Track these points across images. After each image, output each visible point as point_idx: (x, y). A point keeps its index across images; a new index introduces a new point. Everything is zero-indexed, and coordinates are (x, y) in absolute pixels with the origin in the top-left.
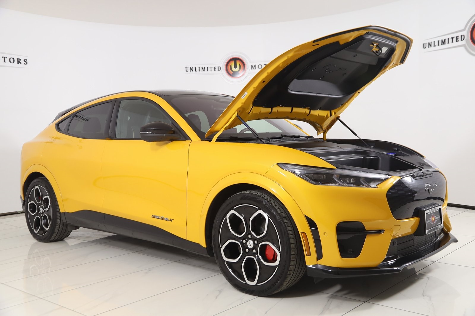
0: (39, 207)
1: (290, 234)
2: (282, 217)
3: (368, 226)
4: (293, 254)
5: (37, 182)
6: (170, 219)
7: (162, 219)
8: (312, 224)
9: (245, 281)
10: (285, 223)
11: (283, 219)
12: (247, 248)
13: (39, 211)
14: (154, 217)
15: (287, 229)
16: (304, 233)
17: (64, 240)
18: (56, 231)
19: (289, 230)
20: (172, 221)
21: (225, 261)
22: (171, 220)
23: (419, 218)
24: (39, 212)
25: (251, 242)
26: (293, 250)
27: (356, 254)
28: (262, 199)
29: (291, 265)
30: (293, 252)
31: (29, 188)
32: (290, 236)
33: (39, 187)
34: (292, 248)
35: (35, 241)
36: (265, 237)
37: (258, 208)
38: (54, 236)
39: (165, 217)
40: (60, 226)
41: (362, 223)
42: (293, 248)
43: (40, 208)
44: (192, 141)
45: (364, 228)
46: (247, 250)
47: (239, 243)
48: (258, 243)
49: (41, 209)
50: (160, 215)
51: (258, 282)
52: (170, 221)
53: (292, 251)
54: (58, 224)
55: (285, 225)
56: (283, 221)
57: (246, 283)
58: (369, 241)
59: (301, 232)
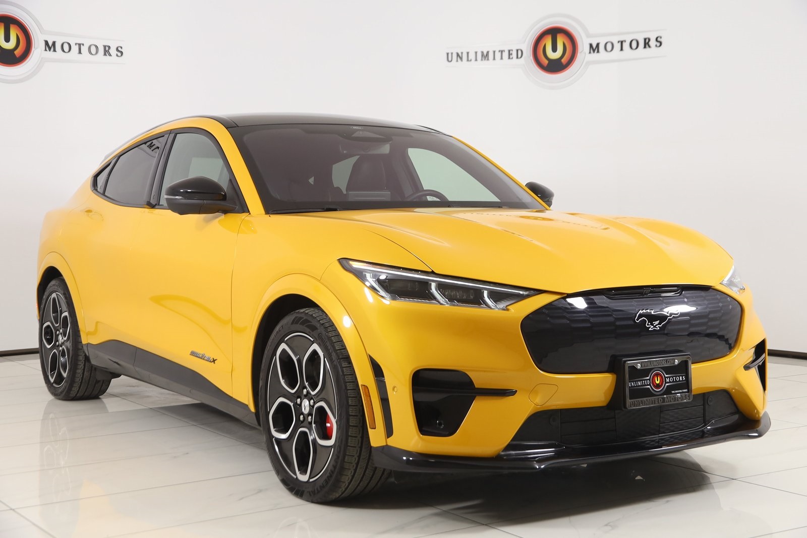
0: (58, 332)
1: (350, 388)
2: (340, 357)
3: (479, 380)
4: (352, 424)
5: (54, 285)
6: (213, 359)
7: (202, 357)
8: (377, 371)
9: (295, 474)
10: (344, 369)
11: (342, 360)
12: (302, 414)
13: (58, 341)
14: (193, 354)
15: (345, 380)
16: (366, 387)
17: (99, 398)
18: (78, 380)
19: (348, 381)
20: (214, 363)
21: (273, 437)
22: (214, 361)
23: (615, 376)
24: (57, 343)
25: (306, 403)
26: (352, 417)
27: (450, 429)
28: (317, 324)
29: (349, 445)
30: (354, 422)
31: (44, 297)
32: (350, 391)
33: (57, 294)
34: (351, 414)
35: (50, 397)
36: (321, 393)
37: (312, 340)
38: (75, 389)
39: (207, 355)
40: (84, 369)
41: (467, 373)
42: (353, 414)
43: (58, 335)
44: (250, 214)
45: (470, 383)
46: (302, 417)
47: (292, 404)
48: (315, 403)
49: (60, 337)
50: (200, 351)
51: (310, 478)
52: (212, 362)
53: (351, 420)
54: (81, 366)
55: (343, 371)
56: (341, 365)
57: (297, 477)
58: (479, 408)
59: (362, 385)
